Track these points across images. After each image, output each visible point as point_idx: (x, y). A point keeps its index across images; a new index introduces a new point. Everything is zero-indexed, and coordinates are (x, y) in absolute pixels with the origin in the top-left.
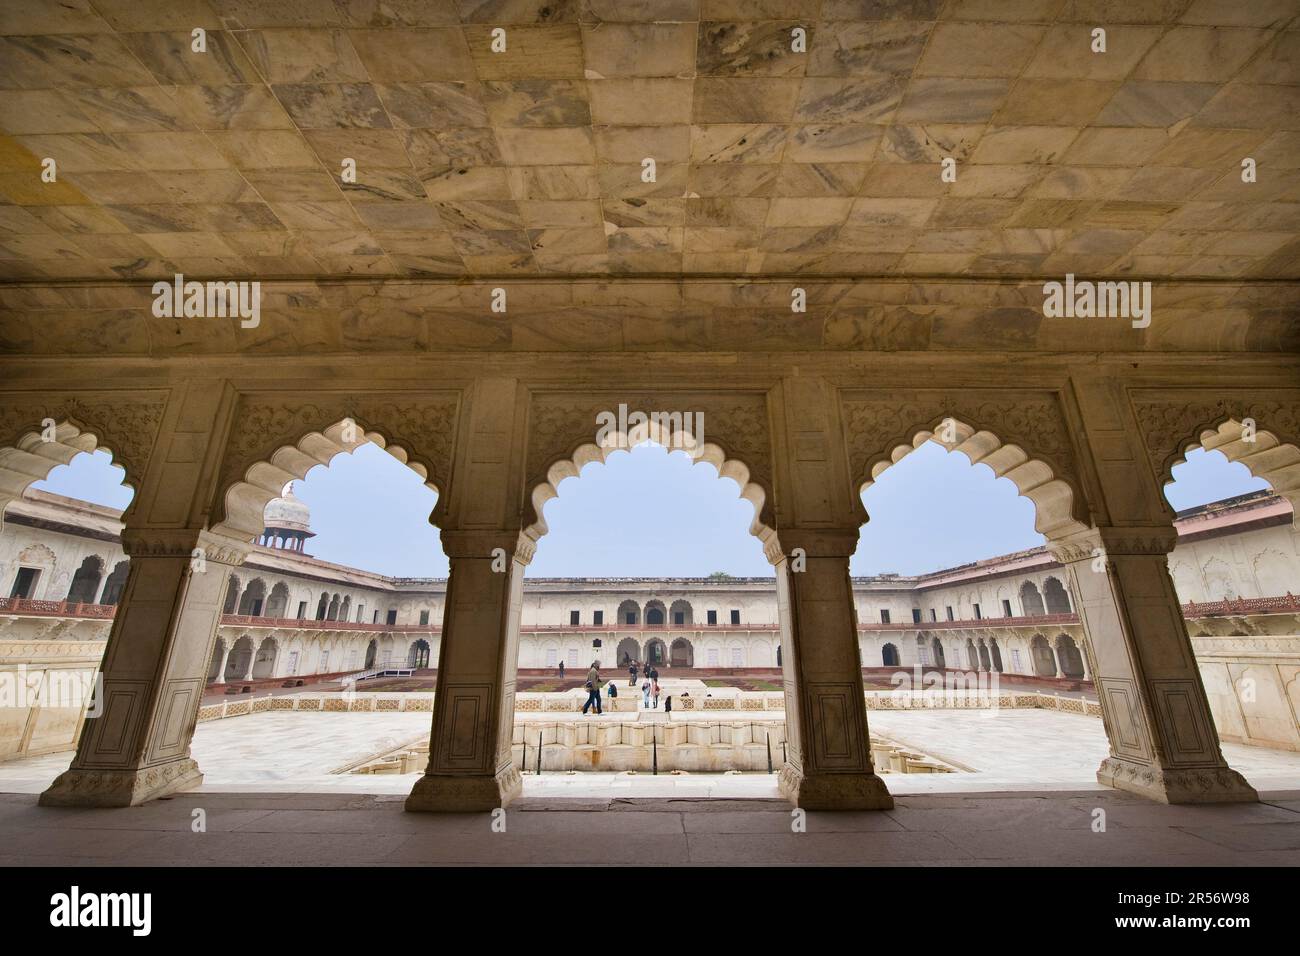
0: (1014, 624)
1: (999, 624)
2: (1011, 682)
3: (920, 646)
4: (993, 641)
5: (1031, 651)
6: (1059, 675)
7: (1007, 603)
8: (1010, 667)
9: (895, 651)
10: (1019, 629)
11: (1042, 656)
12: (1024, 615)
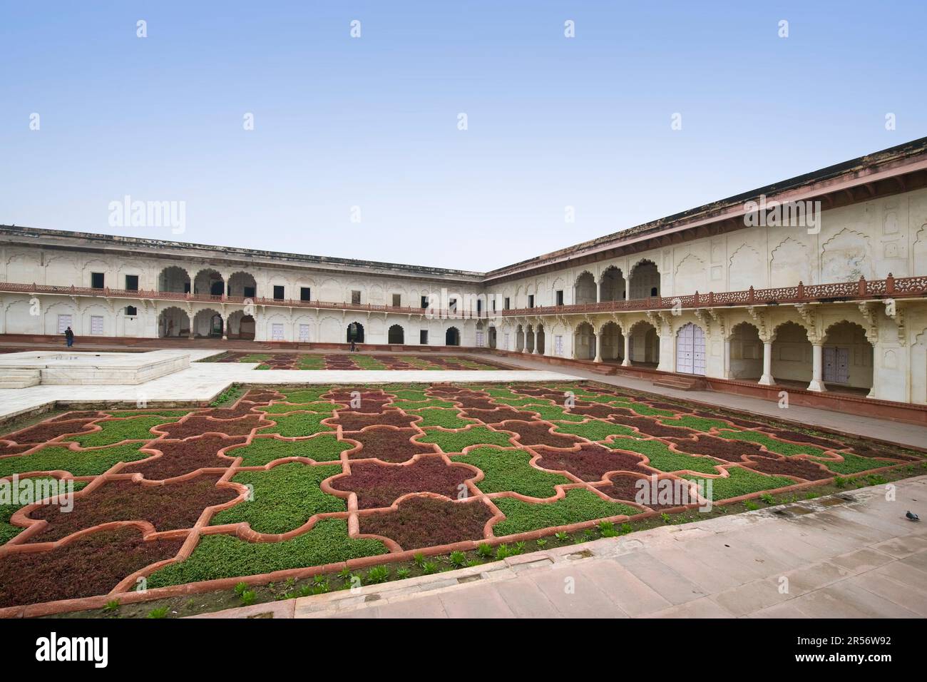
0: (565, 311)
1: (550, 312)
2: (549, 363)
3: (478, 331)
4: (541, 328)
5: (574, 337)
6: (597, 360)
7: (560, 294)
8: (551, 350)
9: (458, 334)
10: (568, 317)
11: (582, 341)
12: (574, 304)
